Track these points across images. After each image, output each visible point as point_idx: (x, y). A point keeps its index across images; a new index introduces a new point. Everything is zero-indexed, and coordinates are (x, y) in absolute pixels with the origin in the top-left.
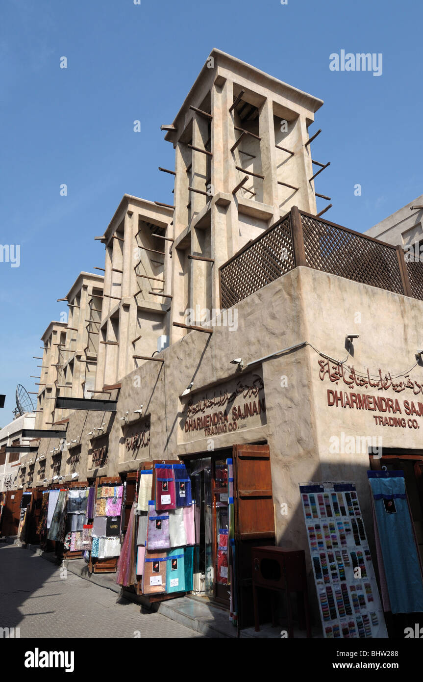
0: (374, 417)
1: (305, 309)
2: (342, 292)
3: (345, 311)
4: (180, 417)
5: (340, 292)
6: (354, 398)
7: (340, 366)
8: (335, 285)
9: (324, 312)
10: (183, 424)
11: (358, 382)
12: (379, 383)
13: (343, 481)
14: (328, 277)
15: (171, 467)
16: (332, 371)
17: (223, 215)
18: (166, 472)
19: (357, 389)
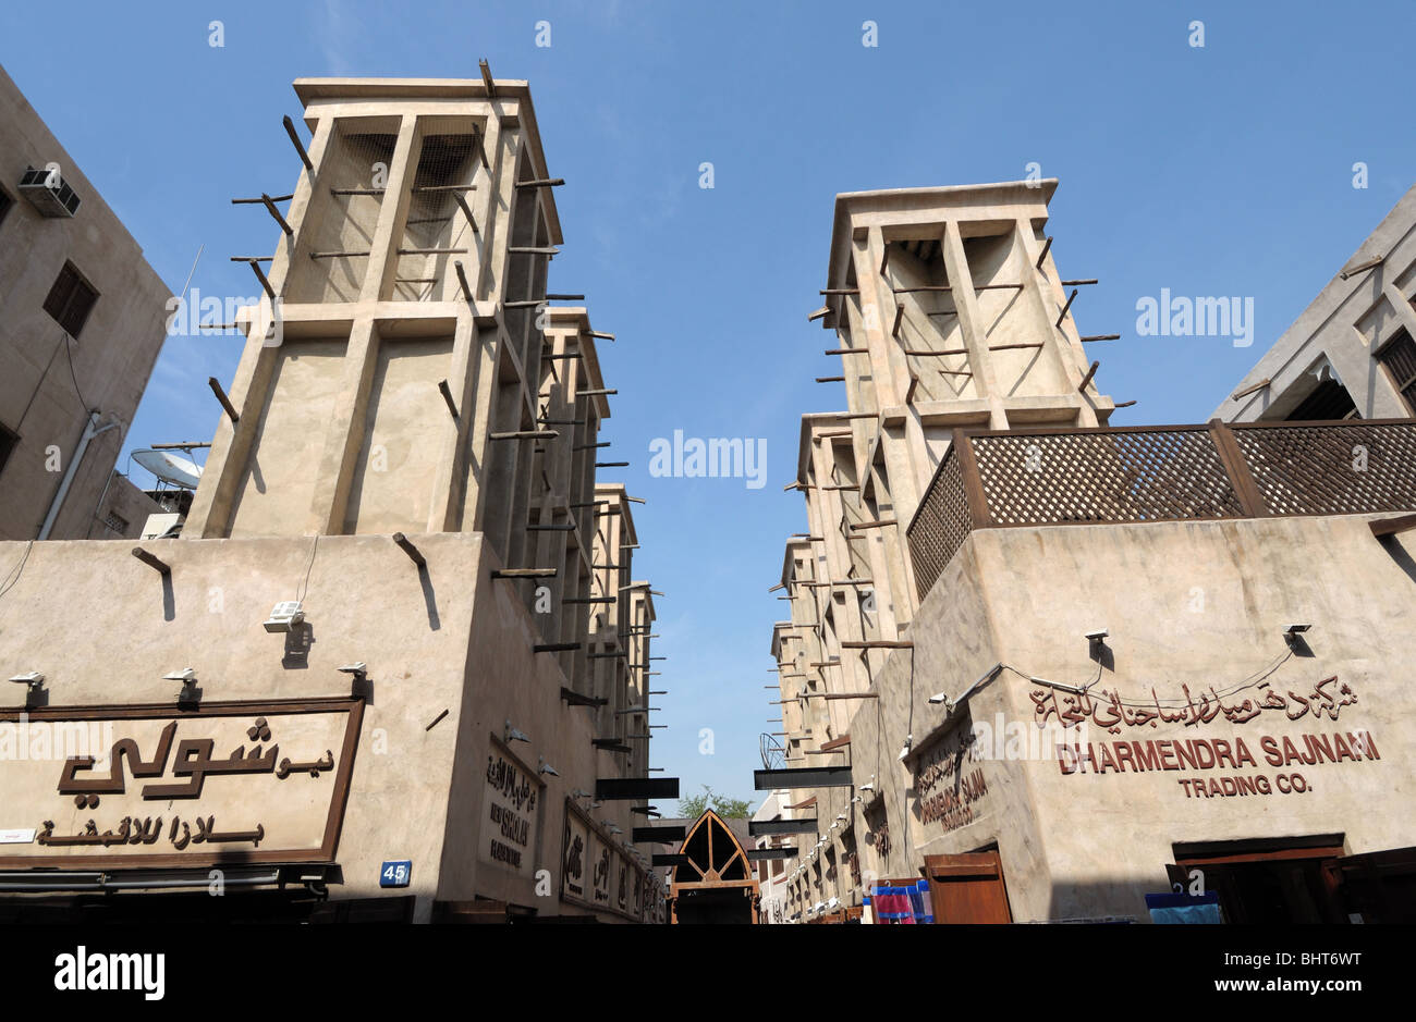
0: (1181, 782)
1: (991, 605)
2: (1071, 553)
3: (1082, 587)
4: (911, 797)
5: (1068, 555)
6: (1124, 751)
7: (1083, 695)
8: (1054, 545)
9: (1034, 603)
10: (917, 808)
11: (1132, 718)
12: (1185, 711)
13: (1109, 916)
14: (1037, 534)
15: (903, 892)
16: (1064, 708)
17: (899, 442)
18: (896, 900)
19: (1127, 733)
